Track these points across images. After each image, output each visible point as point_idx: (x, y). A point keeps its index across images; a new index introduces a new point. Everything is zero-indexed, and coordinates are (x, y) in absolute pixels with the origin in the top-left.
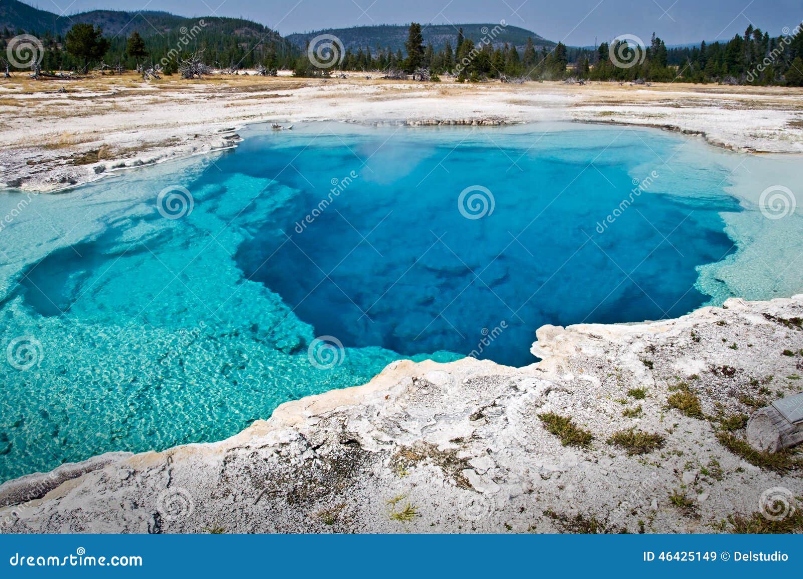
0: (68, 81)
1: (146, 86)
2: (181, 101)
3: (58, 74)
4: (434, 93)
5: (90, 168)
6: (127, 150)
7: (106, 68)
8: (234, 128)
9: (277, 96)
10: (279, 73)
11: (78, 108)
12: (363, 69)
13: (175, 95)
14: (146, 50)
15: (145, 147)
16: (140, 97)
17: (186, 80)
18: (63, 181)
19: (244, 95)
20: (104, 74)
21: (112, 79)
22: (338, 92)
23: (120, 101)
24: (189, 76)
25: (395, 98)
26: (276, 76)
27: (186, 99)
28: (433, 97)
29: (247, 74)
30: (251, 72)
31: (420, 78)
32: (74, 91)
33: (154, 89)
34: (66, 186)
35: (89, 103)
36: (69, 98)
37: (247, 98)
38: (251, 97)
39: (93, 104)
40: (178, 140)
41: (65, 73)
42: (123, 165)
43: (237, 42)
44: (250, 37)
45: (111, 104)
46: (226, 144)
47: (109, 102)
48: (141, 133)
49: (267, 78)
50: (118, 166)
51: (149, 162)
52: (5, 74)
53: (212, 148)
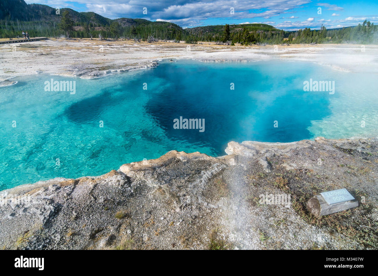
0: (111, 42)
1: (136, 45)
2: (145, 51)
3: (108, 39)
4: (229, 50)
5: (105, 72)
6: (120, 66)
7: (124, 38)
8: (158, 61)
9: (177, 50)
10: (181, 42)
11: (111, 51)
12: (209, 41)
13: (144, 48)
15: (126, 65)
16: (133, 48)
17: (148, 43)
18: (94, 76)
19: (166, 49)
20: (123, 40)
21: (125, 42)
22: (197, 49)
23: (126, 50)
24: (150, 42)
25: (215, 52)
26: (179, 43)
27: (147, 50)
28: (229, 51)
29: (170, 42)
30: (171, 41)
31: (228, 44)
32: (112, 45)
33: (138, 46)
34: (95, 77)
35: (115, 49)
36: (110, 48)
37: (167, 50)
38: (168, 50)
39: (116, 50)
40: (138, 64)
41: (110, 39)
42: (116, 71)
43: (168, 30)
44: (173, 29)
45: (122, 50)
46: (152, 66)
47: (122, 49)
48: (127, 61)
49: (176, 43)
50: (115, 72)
51: (125, 71)
52: (91, 39)
53: (148, 67)
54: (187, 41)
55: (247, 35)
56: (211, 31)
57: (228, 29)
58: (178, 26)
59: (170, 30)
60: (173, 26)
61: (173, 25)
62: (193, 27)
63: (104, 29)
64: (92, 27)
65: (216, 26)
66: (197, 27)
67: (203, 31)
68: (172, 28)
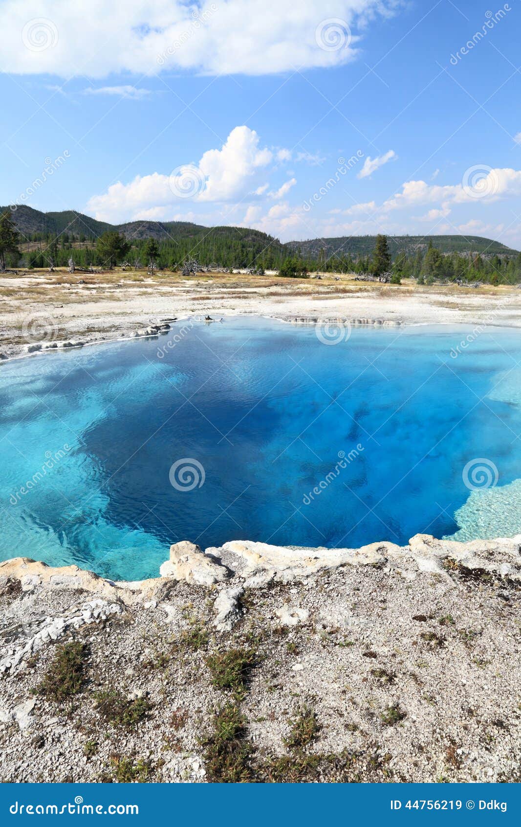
0: (93, 275)
2: (164, 294)
5: (27, 347)
6: (71, 333)
7: (128, 266)
8: (173, 319)
10: (268, 272)
11: (82, 296)
13: (166, 289)
14: (159, 252)
15: (88, 331)
16: (137, 289)
20: (124, 270)
21: (127, 274)
23: (118, 293)
24: (186, 274)
26: (263, 275)
27: (170, 293)
29: (239, 273)
30: (243, 271)
31: (384, 281)
32: (90, 283)
33: (154, 283)
35: (94, 292)
36: (83, 289)
42: (55, 346)
43: (243, 246)
44: (255, 243)
45: (109, 294)
46: (150, 332)
47: (110, 292)
48: (101, 320)
49: (255, 276)
50: (51, 347)
51: (78, 344)
52: (49, 269)
53: (137, 335)
54: (282, 271)
55: (435, 262)
56: (350, 248)
57: (385, 246)
58: (269, 236)
59: (249, 247)
60: (255, 237)
61: (256, 235)
62: (307, 240)
63: (93, 246)
64: (68, 242)
65: (361, 238)
66: (316, 240)
67: (330, 248)
68: (254, 240)
